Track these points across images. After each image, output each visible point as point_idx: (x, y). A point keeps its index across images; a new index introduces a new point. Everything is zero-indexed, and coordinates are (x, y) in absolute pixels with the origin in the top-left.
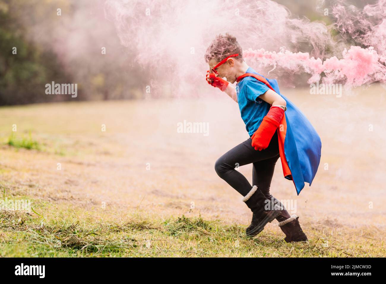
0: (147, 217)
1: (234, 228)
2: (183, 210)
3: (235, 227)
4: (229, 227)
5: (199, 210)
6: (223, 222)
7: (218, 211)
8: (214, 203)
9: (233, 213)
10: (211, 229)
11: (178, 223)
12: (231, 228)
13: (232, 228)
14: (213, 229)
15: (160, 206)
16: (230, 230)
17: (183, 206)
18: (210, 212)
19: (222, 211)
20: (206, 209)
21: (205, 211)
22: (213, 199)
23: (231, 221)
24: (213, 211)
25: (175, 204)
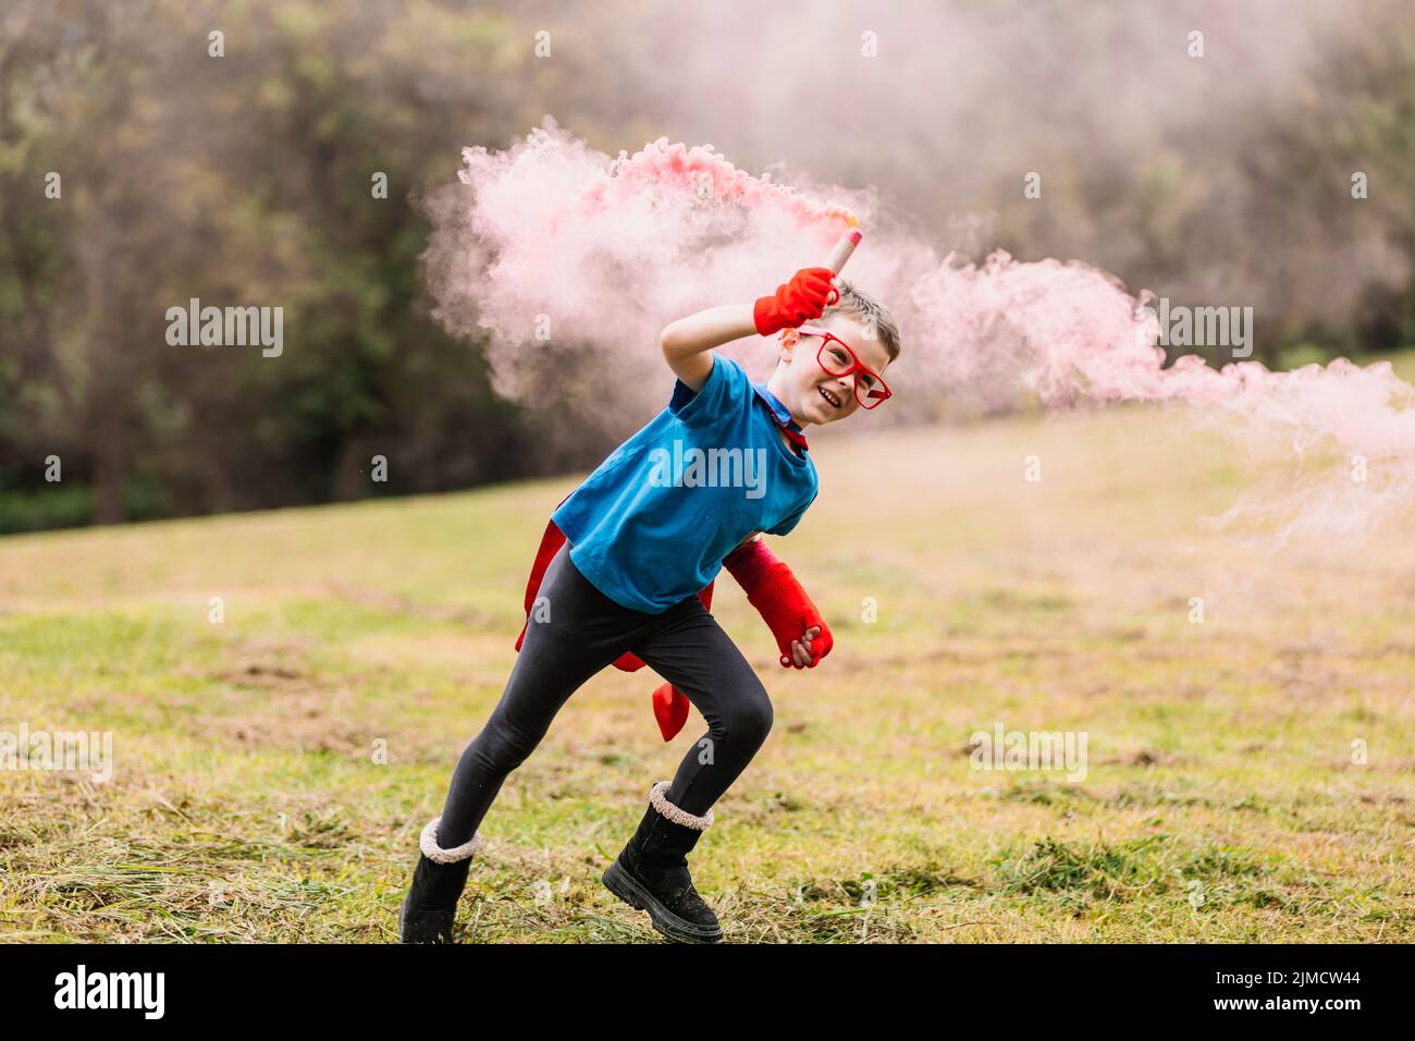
0: (946, 844)
1: (1207, 861)
2: (1055, 808)
3: (1211, 857)
4: (1191, 859)
5: (1103, 804)
6: (1176, 840)
7: (1160, 802)
8: (1148, 775)
9: (1207, 804)
10: (1134, 870)
11: (1036, 859)
12: (1197, 862)
13: (1202, 861)
14: (1141, 870)
15: (987, 798)
16: (1196, 868)
17: (1054, 795)
18: (1137, 807)
19: (1174, 802)
20: (1125, 800)
21: (1122, 804)
22: (1146, 759)
23: (1198, 837)
24: (1145, 805)
25: (1031, 792)
